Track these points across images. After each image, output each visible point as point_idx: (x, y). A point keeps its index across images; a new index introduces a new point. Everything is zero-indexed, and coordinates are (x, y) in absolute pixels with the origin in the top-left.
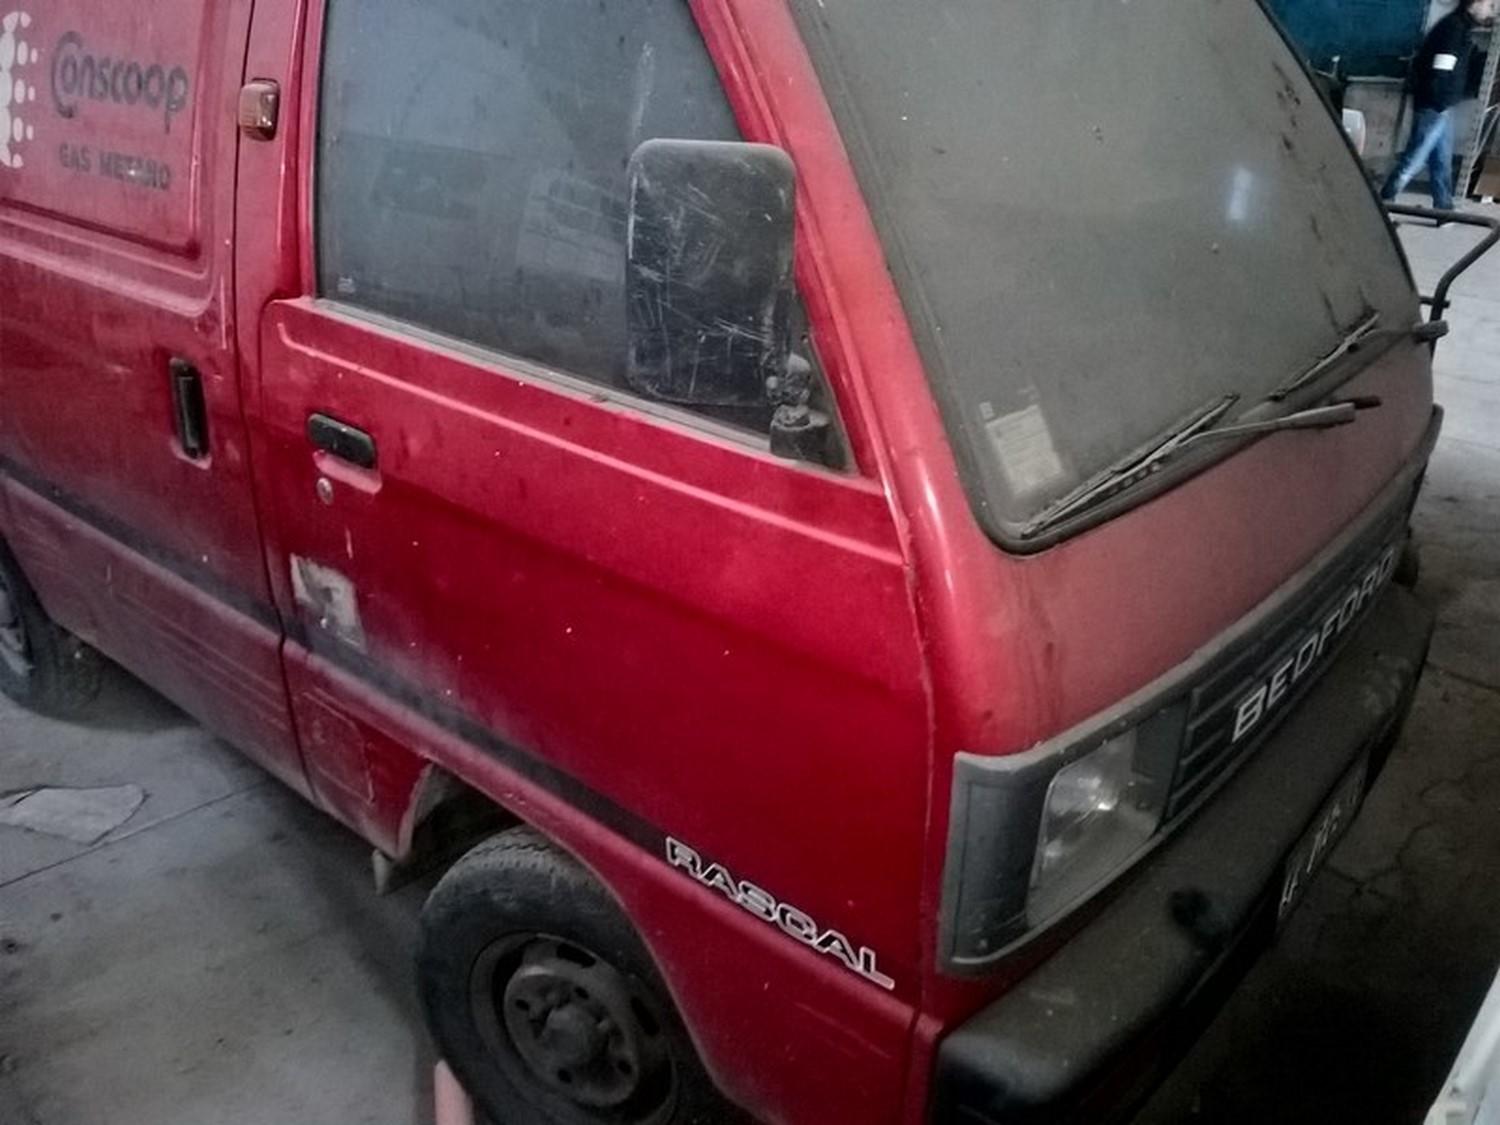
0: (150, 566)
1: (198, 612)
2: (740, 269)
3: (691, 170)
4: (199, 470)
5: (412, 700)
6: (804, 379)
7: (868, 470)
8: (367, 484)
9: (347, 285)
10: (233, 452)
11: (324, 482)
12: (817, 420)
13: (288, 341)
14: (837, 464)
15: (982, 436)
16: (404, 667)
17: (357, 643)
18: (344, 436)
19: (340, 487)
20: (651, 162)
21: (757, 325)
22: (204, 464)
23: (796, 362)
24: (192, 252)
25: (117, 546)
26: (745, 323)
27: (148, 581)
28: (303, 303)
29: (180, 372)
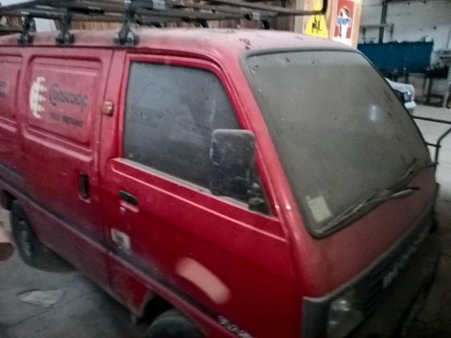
0: (70, 228)
1: (83, 242)
2: (240, 162)
3: (227, 137)
4: (86, 203)
5: (146, 271)
6: (258, 190)
7: (276, 215)
8: (135, 210)
9: (131, 155)
10: (96, 198)
11: (122, 209)
12: (262, 201)
13: (114, 170)
14: (267, 213)
15: (307, 205)
16: (143, 261)
17: (129, 253)
18: (128, 196)
19: (128, 210)
20: (217, 136)
21: (244, 177)
22: (88, 201)
23: (256, 185)
24: (87, 144)
25: (60, 221)
26: (241, 176)
27: (69, 232)
28: (119, 160)
29: (82, 176)
